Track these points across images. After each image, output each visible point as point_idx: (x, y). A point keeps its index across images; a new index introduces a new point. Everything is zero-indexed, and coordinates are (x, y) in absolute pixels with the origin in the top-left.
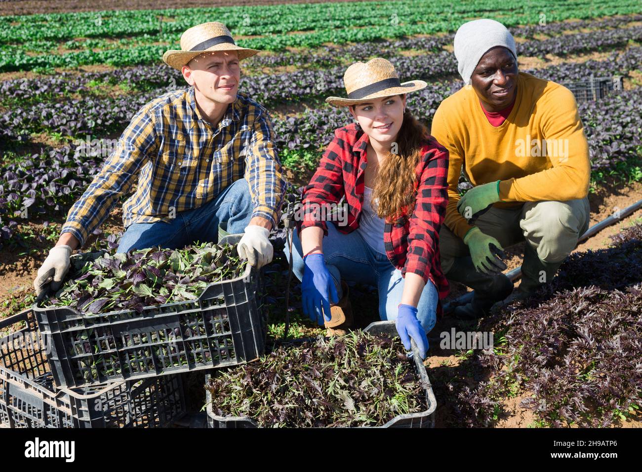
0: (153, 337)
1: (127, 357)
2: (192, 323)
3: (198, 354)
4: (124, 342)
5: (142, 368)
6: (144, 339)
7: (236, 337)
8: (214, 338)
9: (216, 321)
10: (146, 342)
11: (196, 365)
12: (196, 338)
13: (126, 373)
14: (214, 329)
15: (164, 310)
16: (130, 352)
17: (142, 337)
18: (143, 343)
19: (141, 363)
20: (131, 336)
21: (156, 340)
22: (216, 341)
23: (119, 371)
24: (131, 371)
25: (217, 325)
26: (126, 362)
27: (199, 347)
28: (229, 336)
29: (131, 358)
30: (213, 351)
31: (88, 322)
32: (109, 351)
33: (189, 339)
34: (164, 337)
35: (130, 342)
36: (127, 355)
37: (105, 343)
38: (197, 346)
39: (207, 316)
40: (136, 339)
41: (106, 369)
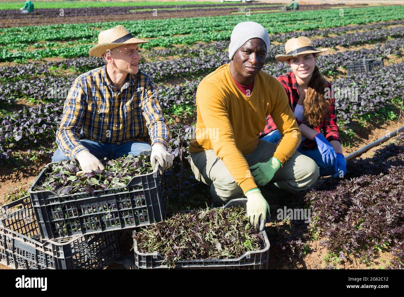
0: (100, 209)
1: (85, 221)
2: (123, 200)
3: (127, 219)
4: (83, 212)
5: (93, 228)
6: (94, 210)
7: (149, 208)
8: (136, 209)
9: (138, 199)
10: (96, 212)
11: (126, 225)
12: (125, 209)
13: (84, 231)
14: (136, 204)
15: (107, 192)
16: (86, 217)
17: (93, 208)
18: (94, 212)
19: (93, 225)
20: (87, 208)
21: (102, 210)
22: (138, 211)
23: (80, 229)
24: (87, 229)
25: (138, 201)
26: (84, 224)
27: (127, 215)
28: (145, 208)
29: (87, 221)
30: (136, 217)
31: (61, 199)
32: (74, 217)
33: (121, 210)
34: (106, 209)
35: (86, 212)
36: (84, 219)
37: (71, 212)
38: (126, 214)
39: (132, 196)
40: (90, 210)
41: (72, 228)
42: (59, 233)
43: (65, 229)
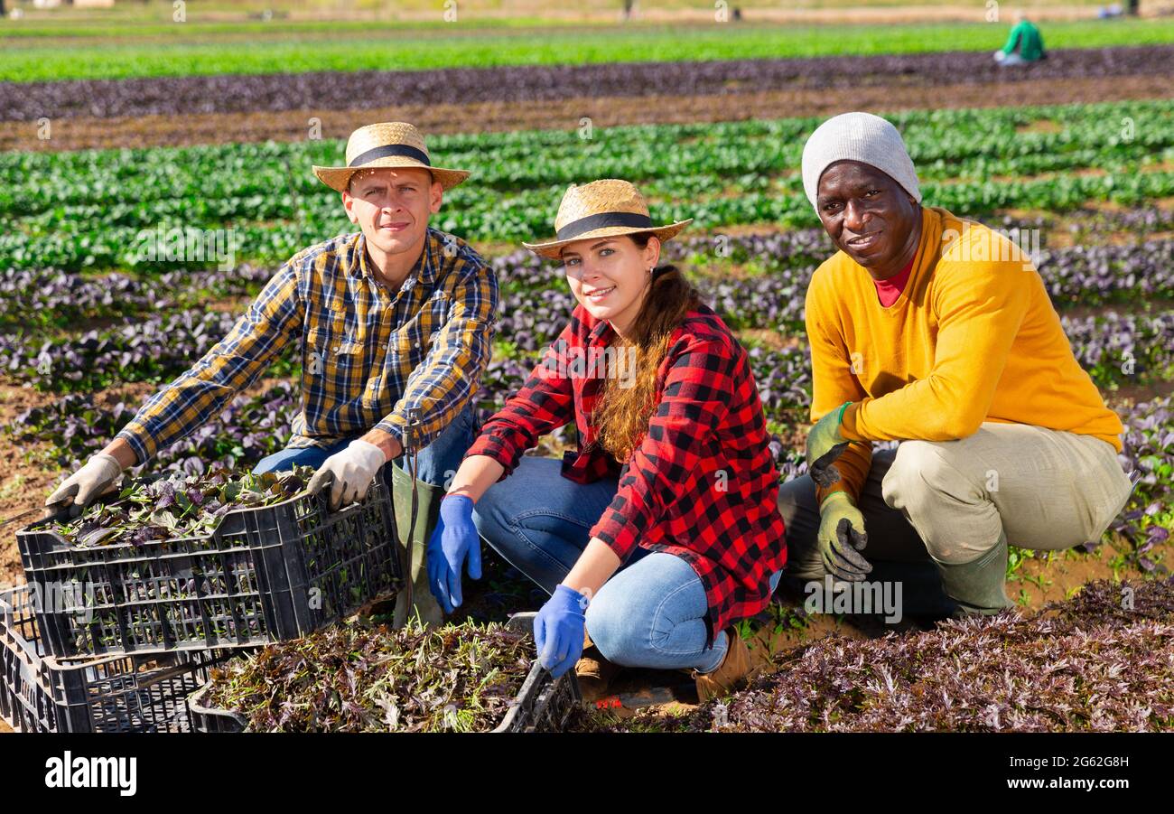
0: (163, 590)
1: (130, 619)
2: (211, 572)
3: (220, 623)
4: (126, 595)
5: (149, 638)
6: (151, 592)
7: (267, 599)
8: (238, 599)
9: (242, 572)
10: (154, 597)
11: (219, 640)
12: (216, 596)
13: (129, 643)
14: (238, 585)
15: (175, 547)
16: (133, 609)
17: (149, 589)
18: (151, 598)
19: (148, 630)
20: (134, 586)
21: (166, 594)
22: (242, 605)
23: (120, 640)
24: (136, 641)
25: (242, 577)
26: (129, 626)
27: (221, 613)
28: (256, 597)
29: (134, 620)
30: (239, 621)
31: (78, 557)
32: (107, 606)
33: (207, 597)
34: (176, 591)
35: (133, 596)
36: (129, 614)
37: (101, 594)
38: (218, 610)
39: (227, 561)
40: (141, 591)
41: (104, 633)
42: (77, 644)
43: (89, 636)
